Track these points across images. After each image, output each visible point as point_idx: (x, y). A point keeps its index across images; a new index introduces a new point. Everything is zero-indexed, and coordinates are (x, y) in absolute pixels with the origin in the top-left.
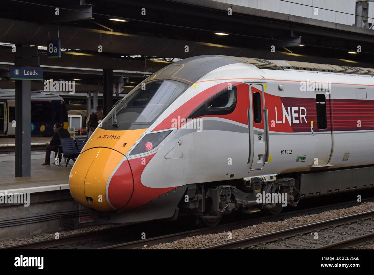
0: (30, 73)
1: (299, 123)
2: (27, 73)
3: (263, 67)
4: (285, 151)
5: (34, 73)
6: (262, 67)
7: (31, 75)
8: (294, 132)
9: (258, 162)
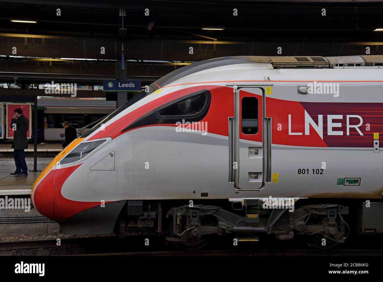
0: (126, 85)
1: (342, 134)
2: (122, 85)
3: (297, 66)
4: (308, 170)
5: (130, 85)
6: (295, 66)
7: (128, 87)
8: (329, 147)
9: (250, 182)
